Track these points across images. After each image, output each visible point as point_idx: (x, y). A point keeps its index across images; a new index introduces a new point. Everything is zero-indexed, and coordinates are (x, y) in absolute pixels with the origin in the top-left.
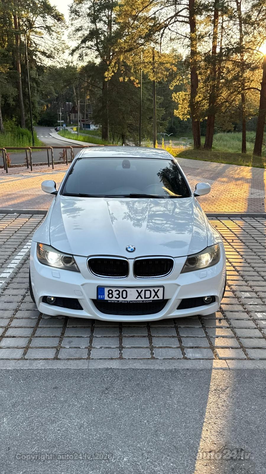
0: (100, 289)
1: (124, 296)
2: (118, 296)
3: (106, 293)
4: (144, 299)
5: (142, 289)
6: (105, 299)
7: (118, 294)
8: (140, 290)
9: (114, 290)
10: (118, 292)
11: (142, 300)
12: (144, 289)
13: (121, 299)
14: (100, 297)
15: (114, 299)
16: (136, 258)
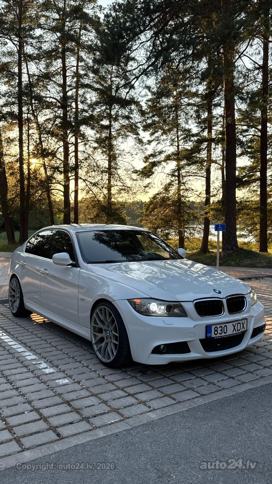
0: (208, 328)
1: (225, 332)
2: (221, 332)
3: (213, 331)
4: (237, 332)
5: (235, 323)
6: (212, 336)
7: (221, 330)
8: (234, 324)
9: (218, 326)
10: (221, 328)
11: (236, 332)
12: (237, 323)
13: (223, 334)
14: (209, 335)
15: (219, 335)
16: (227, 297)
